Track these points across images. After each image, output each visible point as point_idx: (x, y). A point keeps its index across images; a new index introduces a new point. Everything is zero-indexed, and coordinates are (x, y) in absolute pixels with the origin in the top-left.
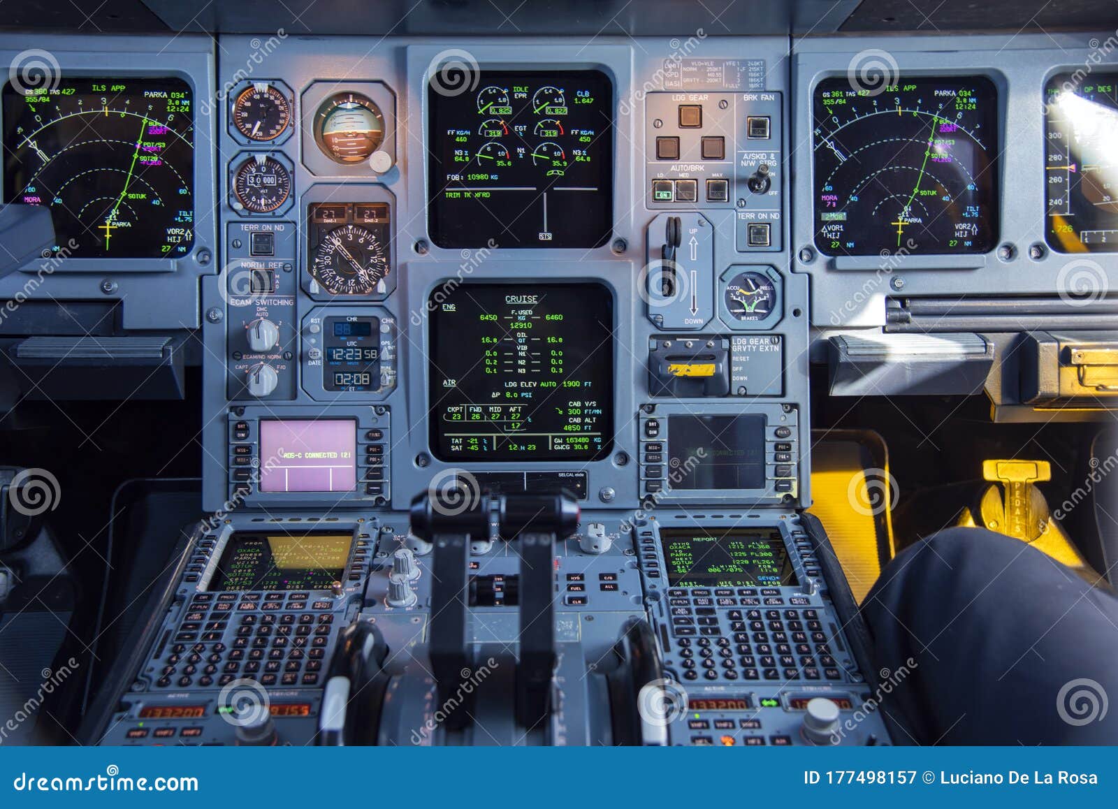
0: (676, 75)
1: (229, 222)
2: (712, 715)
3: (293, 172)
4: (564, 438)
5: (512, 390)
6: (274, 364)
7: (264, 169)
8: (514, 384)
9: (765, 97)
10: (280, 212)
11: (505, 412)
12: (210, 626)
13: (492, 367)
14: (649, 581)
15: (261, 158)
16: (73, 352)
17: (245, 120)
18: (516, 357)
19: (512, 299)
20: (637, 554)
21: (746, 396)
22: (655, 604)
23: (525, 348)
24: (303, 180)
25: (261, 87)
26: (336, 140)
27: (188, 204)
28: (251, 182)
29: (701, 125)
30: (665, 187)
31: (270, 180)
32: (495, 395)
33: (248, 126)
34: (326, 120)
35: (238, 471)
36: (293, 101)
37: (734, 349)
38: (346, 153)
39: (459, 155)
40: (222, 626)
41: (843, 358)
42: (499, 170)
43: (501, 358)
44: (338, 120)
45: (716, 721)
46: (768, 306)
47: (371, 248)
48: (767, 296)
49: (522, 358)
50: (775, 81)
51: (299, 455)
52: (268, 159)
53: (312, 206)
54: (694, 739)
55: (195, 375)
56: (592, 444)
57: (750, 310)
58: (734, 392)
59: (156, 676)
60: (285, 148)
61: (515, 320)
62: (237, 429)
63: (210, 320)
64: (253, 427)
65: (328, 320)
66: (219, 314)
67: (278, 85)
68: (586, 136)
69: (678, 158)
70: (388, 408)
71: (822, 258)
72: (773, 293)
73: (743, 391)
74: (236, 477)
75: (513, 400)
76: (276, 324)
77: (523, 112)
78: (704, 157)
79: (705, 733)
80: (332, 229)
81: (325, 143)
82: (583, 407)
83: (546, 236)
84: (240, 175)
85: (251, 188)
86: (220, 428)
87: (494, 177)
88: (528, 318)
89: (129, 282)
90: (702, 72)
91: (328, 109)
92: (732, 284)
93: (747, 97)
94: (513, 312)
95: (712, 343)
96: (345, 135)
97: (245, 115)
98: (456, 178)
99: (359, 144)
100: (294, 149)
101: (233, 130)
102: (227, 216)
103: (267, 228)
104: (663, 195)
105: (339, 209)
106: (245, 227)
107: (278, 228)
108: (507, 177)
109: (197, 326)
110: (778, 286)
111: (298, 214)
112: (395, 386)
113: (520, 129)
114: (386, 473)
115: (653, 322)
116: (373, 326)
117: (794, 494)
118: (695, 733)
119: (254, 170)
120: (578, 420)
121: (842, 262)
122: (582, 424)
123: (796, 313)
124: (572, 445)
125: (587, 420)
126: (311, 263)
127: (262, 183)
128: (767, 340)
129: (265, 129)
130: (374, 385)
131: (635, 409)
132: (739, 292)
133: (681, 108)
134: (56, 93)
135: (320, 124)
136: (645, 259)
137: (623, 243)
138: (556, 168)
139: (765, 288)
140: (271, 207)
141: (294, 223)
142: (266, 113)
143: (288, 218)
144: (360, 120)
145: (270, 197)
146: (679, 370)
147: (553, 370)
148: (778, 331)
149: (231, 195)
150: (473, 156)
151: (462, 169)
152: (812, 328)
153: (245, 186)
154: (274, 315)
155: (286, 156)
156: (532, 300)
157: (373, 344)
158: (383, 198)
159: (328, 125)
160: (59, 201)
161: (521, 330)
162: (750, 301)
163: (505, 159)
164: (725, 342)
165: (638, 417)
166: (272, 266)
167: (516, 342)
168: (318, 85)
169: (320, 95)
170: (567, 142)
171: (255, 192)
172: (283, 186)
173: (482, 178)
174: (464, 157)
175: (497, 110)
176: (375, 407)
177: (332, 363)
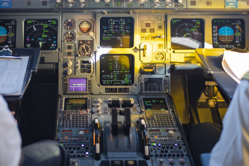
0: (145, 18)
2: (154, 133)
3: (75, 35)
4: (124, 81)
5: (115, 73)
6: (71, 68)
9: (161, 22)
11: (113, 77)
12: (67, 117)
13: (111, 69)
14: (142, 109)
15: (69, 33)
18: (116, 67)
20: (139, 104)
21: (158, 74)
22: (143, 113)
23: (117, 65)
24: (77, 37)
25: (70, 20)
26: (82, 29)
27: (56, 40)
28: (67, 36)
29: (150, 27)
30: (143, 37)
31: (70, 36)
32: (112, 73)
33: (67, 26)
35: (65, 87)
36: (75, 23)
37: (156, 66)
38: (84, 31)
40: (69, 117)
41: (176, 69)
42: (113, 34)
43: (113, 67)
44: (83, 25)
45: (154, 134)
46: (163, 58)
47: (88, 47)
48: (162, 56)
50: (163, 19)
51: (76, 85)
52: (71, 33)
54: (151, 137)
55: (57, 70)
56: (130, 82)
57: (159, 59)
58: (156, 74)
61: (115, 60)
62: (65, 80)
63: (60, 61)
64: (68, 80)
65: (81, 61)
66: (62, 60)
67: (73, 20)
68: (129, 28)
69: (146, 32)
70: (92, 76)
71: (172, 50)
72: (163, 56)
73: (158, 73)
74: (65, 89)
75: (115, 75)
77: (117, 24)
78: (150, 32)
79: (152, 136)
80: (82, 44)
81: (80, 29)
82: (128, 76)
83: (121, 45)
86: (62, 80)
88: (118, 60)
89: (45, 54)
90: (150, 18)
91: (81, 23)
92: (156, 54)
93: (158, 22)
95: (152, 65)
96: (84, 28)
98: (104, 35)
99: (87, 29)
100: (76, 31)
101: (64, 28)
102: (63, 43)
103: (70, 45)
104: (143, 39)
105: (83, 41)
106: (66, 44)
107: (72, 45)
108: (114, 35)
109: (58, 62)
110: (164, 55)
111: (76, 42)
112: (94, 72)
113: (116, 27)
114: (92, 88)
115: (141, 61)
116: (90, 62)
117: (167, 92)
118: (151, 136)
120: (127, 78)
121: (176, 51)
122: (128, 79)
123: (168, 60)
124: (126, 83)
125: (129, 78)
128: (162, 64)
129: (70, 27)
130: (90, 72)
131: (138, 77)
132: (157, 56)
133: (146, 24)
134: (33, 21)
135: (80, 25)
136: (140, 50)
137: (136, 47)
138: (123, 33)
139: (162, 55)
140: (71, 41)
141: (75, 44)
142: (71, 25)
143: (74, 43)
144: (87, 25)
145: (70, 39)
146: (146, 70)
147: (122, 69)
148: (164, 63)
149: (64, 39)
150: (108, 31)
151: (106, 33)
152: (171, 62)
153: (66, 37)
154: (71, 60)
155: (74, 32)
156: (118, 56)
157: (90, 64)
158: (91, 39)
159: (81, 25)
160: (33, 40)
161: (116, 62)
162: (159, 57)
163: (113, 32)
164: (155, 65)
165: (138, 78)
166: (71, 51)
167: (115, 64)
168: (80, 19)
169: (80, 21)
170: (125, 29)
171: (68, 38)
172: (73, 37)
173: (110, 35)
174: (106, 31)
175: (112, 23)
176: (90, 76)
177: (82, 68)
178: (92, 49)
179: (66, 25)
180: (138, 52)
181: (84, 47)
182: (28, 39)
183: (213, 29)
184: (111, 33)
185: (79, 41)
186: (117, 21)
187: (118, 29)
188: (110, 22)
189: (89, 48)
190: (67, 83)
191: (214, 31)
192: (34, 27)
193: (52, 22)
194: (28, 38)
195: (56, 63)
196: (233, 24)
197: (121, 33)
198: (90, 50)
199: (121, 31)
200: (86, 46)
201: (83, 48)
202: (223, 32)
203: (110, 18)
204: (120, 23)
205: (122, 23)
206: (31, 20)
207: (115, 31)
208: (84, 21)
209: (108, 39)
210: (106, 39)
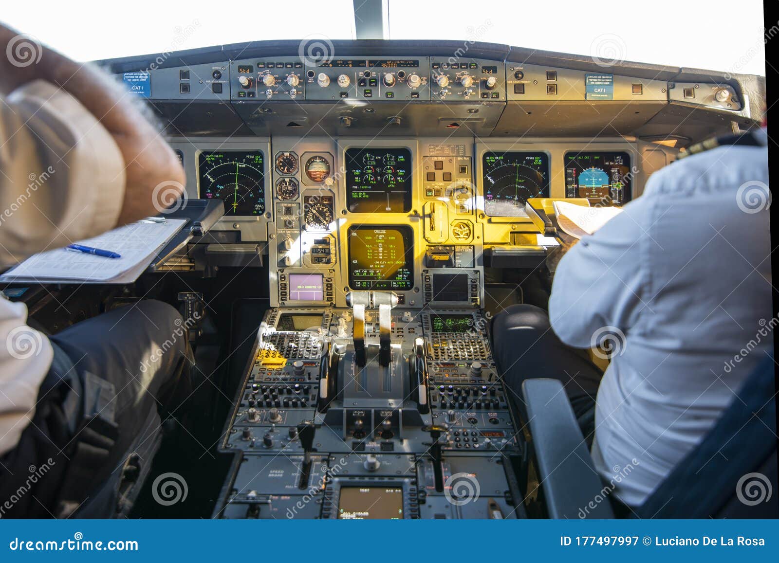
1: (277, 203)
3: (298, 185)
4: (397, 282)
5: (377, 265)
7: (288, 184)
8: (378, 262)
10: (294, 199)
11: (375, 273)
12: (279, 341)
13: (370, 256)
14: (425, 331)
15: (287, 180)
17: (281, 166)
18: (379, 253)
19: (376, 231)
20: (422, 323)
21: (460, 268)
23: (382, 249)
24: (302, 189)
25: (287, 154)
26: (313, 173)
27: (262, 196)
28: (284, 189)
29: (443, 169)
30: (430, 191)
31: (290, 188)
32: (372, 266)
33: (282, 168)
34: (309, 166)
35: (282, 292)
36: (298, 159)
37: (456, 251)
38: (316, 178)
39: (357, 179)
40: (283, 341)
41: (494, 254)
42: (371, 185)
43: (373, 253)
44: (314, 166)
46: (468, 235)
48: (468, 231)
49: (381, 253)
50: (469, 153)
51: (303, 287)
52: (290, 180)
53: (305, 197)
55: (266, 258)
57: (461, 236)
58: (456, 266)
59: (265, 355)
60: (295, 176)
61: (378, 239)
62: (281, 278)
63: (270, 238)
64: (287, 277)
65: (312, 239)
66: (273, 236)
67: (293, 154)
68: (401, 172)
69: (435, 180)
70: (334, 270)
71: (487, 218)
72: (470, 230)
73: (460, 266)
74: (281, 295)
75: (378, 268)
76: (294, 240)
77: (379, 164)
78: (444, 180)
80: (312, 206)
81: (309, 174)
82: (403, 271)
83: (388, 208)
84: (280, 186)
86: (275, 277)
87: (370, 187)
88: (383, 238)
89: (242, 224)
90: (443, 149)
91: (310, 162)
92: (455, 226)
93: (459, 159)
94: (377, 236)
95: (448, 248)
96: (315, 172)
97: (281, 164)
98: (356, 187)
99: (321, 175)
100: (298, 176)
101: (277, 170)
102: (276, 201)
103: (290, 205)
104: (430, 194)
105: (315, 198)
106: (282, 205)
107: (294, 205)
108: (374, 187)
109: (266, 240)
110: (471, 228)
111: (301, 200)
112: (336, 262)
113: (378, 170)
114: (334, 294)
115: (427, 240)
116: (328, 241)
117: (479, 303)
119: (285, 184)
120: (401, 276)
121: (494, 219)
122: (403, 277)
123: (478, 237)
124: (399, 285)
125: (405, 276)
126: (306, 218)
127: (287, 189)
128: (468, 247)
129: (288, 170)
130: (328, 262)
131: (421, 271)
132: (458, 230)
133: (435, 162)
134: (218, 156)
135: (307, 167)
136: (424, 216)
137: (415, 212)
138: (391, 184)
139: (467, 228)
140: (291, 197)
141: (300, 203)
142: (289, 164)
143: (297, 201)
144: (321, 166)
145: (290, 193)
146: (437, 257)
147: (392, 257)
148: (472, 244)
149: (277, 193)
150: (362, 179)
151: (358, 184)
152: (484, 244)
153: (281, 190)
154: (292, 236)
155: (296, 179)
156: (384, 232)
157: (328, 247)
158: (330, 194)
159: (310, 168)
160: (218, 195)
161: (380, 243)
162: (462, 233)
163: (373, 181)
164: (453, 248)
165: (422, 274)
166: (292, 218)
167: (378, 247)
168: (307, 153)
169: (307, 157)
170: (395, 175)
171: (285, 192)
172: (295, 190)
173: (365, 187)
174: (359, 180)
175: (370, 163)
176: (329, 270)
177: (314, 254)
178: (332, 214)
180: (421, 221)
182: (209, 193)
183: (567, 175)
184: (367, 183)
185: (307, 199)
186: (380, 157)
187: (382, 174)
188: (367, 160)
189: (326, 212)
190: (285, 284)
191: (570, 179)
193: (254, 159)
194: (209, 191)
195: (264, 241)
196: (607, 163)
197: (388, 182)
198: (328, 216)
199: (386, 179)
200: (318, 209)
202: (587, 180)
203: (365, 151)
205: (388, 163)
206: (214, 154)
207: (376, 179)
208: (316, 157)
209: (362, 196)
210: (358, 196)
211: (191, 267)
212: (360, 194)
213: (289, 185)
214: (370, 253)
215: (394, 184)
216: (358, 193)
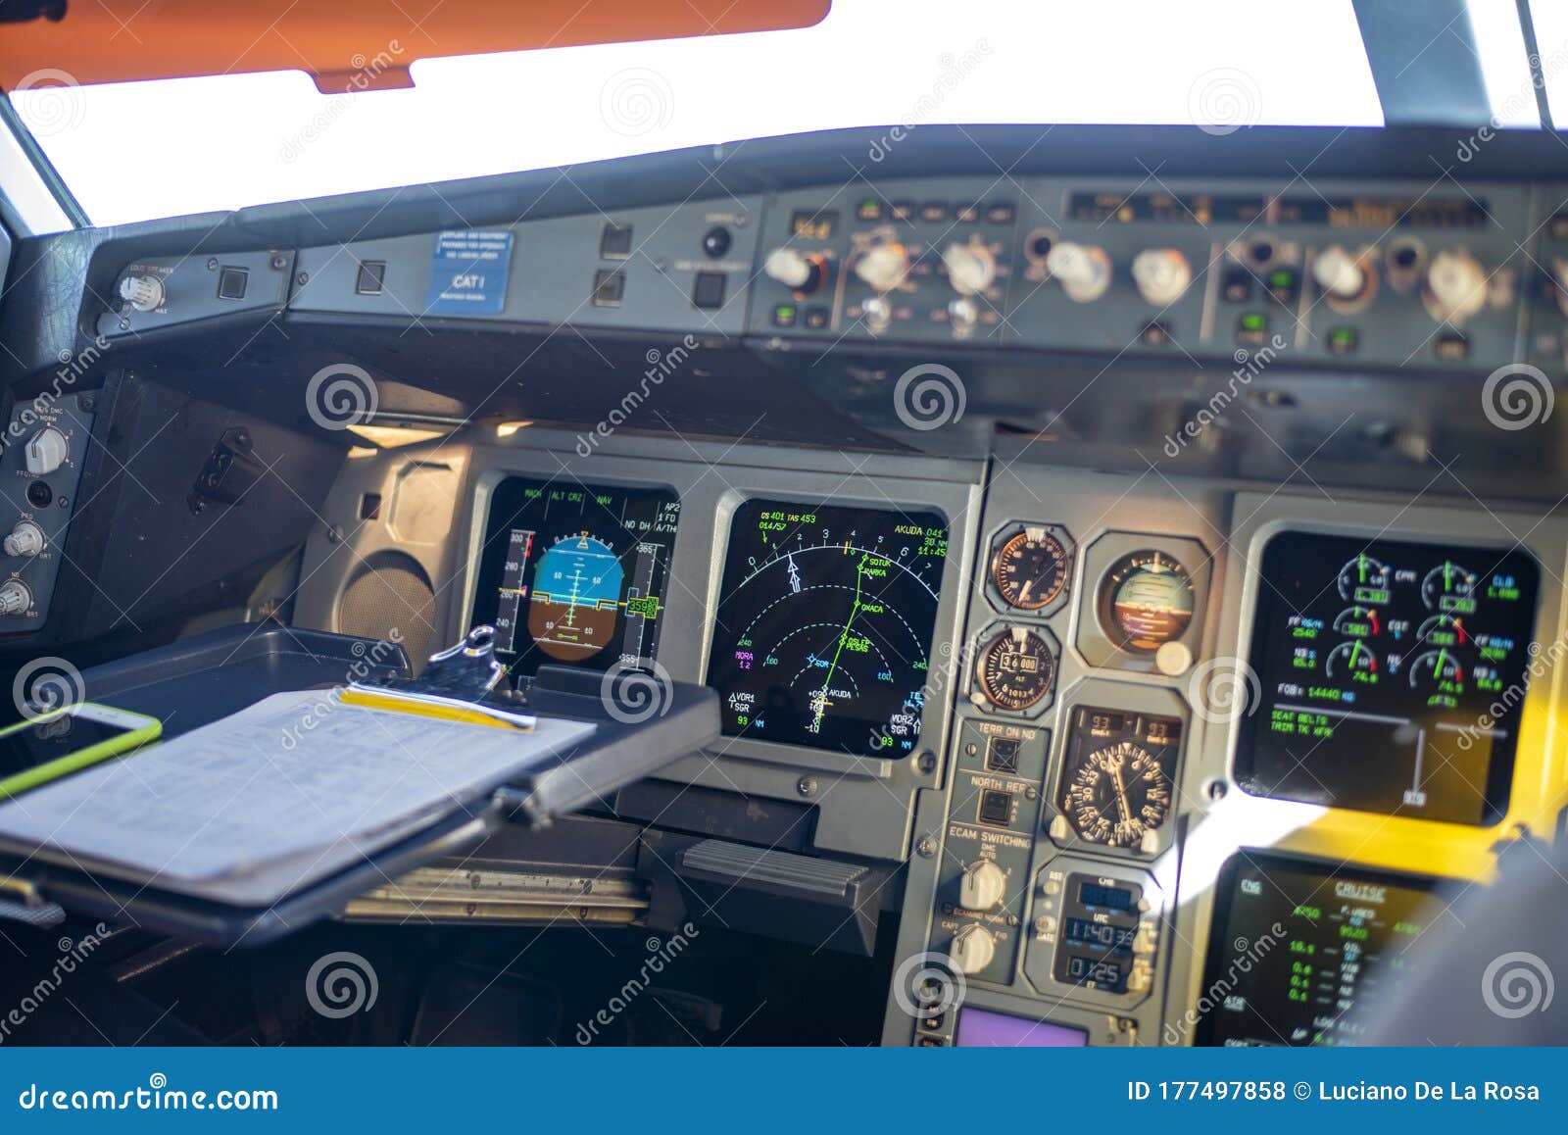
1: (968, 719)
3: (1058, 658)
5: (1325, 1033)
6: (992, 928)
7: (1023, 648)
10: (1032, 712)
13: (1300, 990)
15: (1020, 634)
16: (753, 871)
17: (1010, 577)
18: (1338, 982)
19: (1346, 890)
23: (1355, 969)
24: (1072, 675)
25: (1036, 534)
26: (1128, 617)
28: (1005, 665)
31: (1030, 665)
32: (1298, 1034)
33: (1014, 585)
34: (1119, 586)
36: (1073, 557)
39: (1302, 657)
42: (1358, 686)
43: (1315, 979)
44: (1140, 589)
49: (1347, 984)
52: (1030, 635)
53: (1076, 709)
55: (889, 923)
60: (1052, 623)
61: (1346, 921)
63: (920, 852)
65: (1074, 879)
66: (932, 846)
67: (1058, 534)
76: (1004, 872)
77: (1405, 602)
80: (1103, 744)
81: (1114, 619)
83: (1415, 797)
84: (992, 652)
85: (1004, 672)
87: (1349, 697)
88: (1366, 923)
89: (834, 784)
91: (1124, 571)
94: (1344, 909)
96: (1139, 612)
98: (1292, 690)
99: (1158, 628)
100: (1066, 626)
101: (991, 590)
102: (964, 710)
103: (1013, 733)
105: (1116, 717)
106: (985, 727)
107: (1029, 735)
108: (1367, 698)
109: (903, 858)
111: (1057, 719)
112: (1150, 993)
113: (1397, 627)
116: (1132, 897)
119: (1011, 648)
126: (1064, 790)
127: (1019, 668)
129: (1034, 594)
130: (1121, 985)
134: (794, 518)
135: (1110, 591)
138: (1444, 693)
140: (1024, 703)
141: (1049, 731)
142: (1040, 570)
143: (1042, 722)
144: (1163, 591)
145: (1025, 687)
149: (975, 680)
150: (1321, 660)
151: (1303, 678)
153: (997, 669)
154: (1003, 858)
155: (1054, 636)
156: (1377, 894)
157: (1130, 923)
158: (1173, 710)
159: (1125, 590)
160: (774, 661)
161: (1352, 940)
163: (1368, 670)
166: (1012, 787)
167: (1341, 958)
168: (1113, 535)
169: (1116, 550)
170: (1466, 655)
171: (1009, 679)
172: (1044, 674)
173: (1332, 694)
174: (1307, 660)
175: (1367, 595)
176: (1119, 1018)
177: (1070, 942)
178: (1168, 789)
179: (1012, 569)
181: (1113, 767)
182: (744, 649)
184: (1343, 677)
185: (1090, 716)
186: (1410, 576)
187: (1409, 646)
188: (1354, 582)
189: (1152, 784)
192: (792, 568)
193: (919, 541)
194: (748, 643)
195: (895, 864)
197: (1428, 682)
198: (1152, 803)
199: (1425, 671)
200: (1129, 760)
201: (1106, 779)
203: (1352, 546)
204: (1435, 597)
205: (1444, 603)
206: (789, 507)
207: (1381, 666)
208: (1147, 555)
209: (1312, 728)
210: (1296, 728)
211: (638, 913)
212: (1303, 718)
213: (1029, 652)
214: (1302, 977)
215: (1453, 694)
216: (1297, 714)
